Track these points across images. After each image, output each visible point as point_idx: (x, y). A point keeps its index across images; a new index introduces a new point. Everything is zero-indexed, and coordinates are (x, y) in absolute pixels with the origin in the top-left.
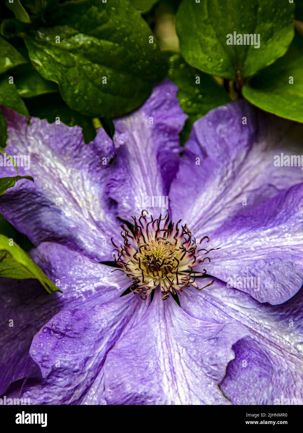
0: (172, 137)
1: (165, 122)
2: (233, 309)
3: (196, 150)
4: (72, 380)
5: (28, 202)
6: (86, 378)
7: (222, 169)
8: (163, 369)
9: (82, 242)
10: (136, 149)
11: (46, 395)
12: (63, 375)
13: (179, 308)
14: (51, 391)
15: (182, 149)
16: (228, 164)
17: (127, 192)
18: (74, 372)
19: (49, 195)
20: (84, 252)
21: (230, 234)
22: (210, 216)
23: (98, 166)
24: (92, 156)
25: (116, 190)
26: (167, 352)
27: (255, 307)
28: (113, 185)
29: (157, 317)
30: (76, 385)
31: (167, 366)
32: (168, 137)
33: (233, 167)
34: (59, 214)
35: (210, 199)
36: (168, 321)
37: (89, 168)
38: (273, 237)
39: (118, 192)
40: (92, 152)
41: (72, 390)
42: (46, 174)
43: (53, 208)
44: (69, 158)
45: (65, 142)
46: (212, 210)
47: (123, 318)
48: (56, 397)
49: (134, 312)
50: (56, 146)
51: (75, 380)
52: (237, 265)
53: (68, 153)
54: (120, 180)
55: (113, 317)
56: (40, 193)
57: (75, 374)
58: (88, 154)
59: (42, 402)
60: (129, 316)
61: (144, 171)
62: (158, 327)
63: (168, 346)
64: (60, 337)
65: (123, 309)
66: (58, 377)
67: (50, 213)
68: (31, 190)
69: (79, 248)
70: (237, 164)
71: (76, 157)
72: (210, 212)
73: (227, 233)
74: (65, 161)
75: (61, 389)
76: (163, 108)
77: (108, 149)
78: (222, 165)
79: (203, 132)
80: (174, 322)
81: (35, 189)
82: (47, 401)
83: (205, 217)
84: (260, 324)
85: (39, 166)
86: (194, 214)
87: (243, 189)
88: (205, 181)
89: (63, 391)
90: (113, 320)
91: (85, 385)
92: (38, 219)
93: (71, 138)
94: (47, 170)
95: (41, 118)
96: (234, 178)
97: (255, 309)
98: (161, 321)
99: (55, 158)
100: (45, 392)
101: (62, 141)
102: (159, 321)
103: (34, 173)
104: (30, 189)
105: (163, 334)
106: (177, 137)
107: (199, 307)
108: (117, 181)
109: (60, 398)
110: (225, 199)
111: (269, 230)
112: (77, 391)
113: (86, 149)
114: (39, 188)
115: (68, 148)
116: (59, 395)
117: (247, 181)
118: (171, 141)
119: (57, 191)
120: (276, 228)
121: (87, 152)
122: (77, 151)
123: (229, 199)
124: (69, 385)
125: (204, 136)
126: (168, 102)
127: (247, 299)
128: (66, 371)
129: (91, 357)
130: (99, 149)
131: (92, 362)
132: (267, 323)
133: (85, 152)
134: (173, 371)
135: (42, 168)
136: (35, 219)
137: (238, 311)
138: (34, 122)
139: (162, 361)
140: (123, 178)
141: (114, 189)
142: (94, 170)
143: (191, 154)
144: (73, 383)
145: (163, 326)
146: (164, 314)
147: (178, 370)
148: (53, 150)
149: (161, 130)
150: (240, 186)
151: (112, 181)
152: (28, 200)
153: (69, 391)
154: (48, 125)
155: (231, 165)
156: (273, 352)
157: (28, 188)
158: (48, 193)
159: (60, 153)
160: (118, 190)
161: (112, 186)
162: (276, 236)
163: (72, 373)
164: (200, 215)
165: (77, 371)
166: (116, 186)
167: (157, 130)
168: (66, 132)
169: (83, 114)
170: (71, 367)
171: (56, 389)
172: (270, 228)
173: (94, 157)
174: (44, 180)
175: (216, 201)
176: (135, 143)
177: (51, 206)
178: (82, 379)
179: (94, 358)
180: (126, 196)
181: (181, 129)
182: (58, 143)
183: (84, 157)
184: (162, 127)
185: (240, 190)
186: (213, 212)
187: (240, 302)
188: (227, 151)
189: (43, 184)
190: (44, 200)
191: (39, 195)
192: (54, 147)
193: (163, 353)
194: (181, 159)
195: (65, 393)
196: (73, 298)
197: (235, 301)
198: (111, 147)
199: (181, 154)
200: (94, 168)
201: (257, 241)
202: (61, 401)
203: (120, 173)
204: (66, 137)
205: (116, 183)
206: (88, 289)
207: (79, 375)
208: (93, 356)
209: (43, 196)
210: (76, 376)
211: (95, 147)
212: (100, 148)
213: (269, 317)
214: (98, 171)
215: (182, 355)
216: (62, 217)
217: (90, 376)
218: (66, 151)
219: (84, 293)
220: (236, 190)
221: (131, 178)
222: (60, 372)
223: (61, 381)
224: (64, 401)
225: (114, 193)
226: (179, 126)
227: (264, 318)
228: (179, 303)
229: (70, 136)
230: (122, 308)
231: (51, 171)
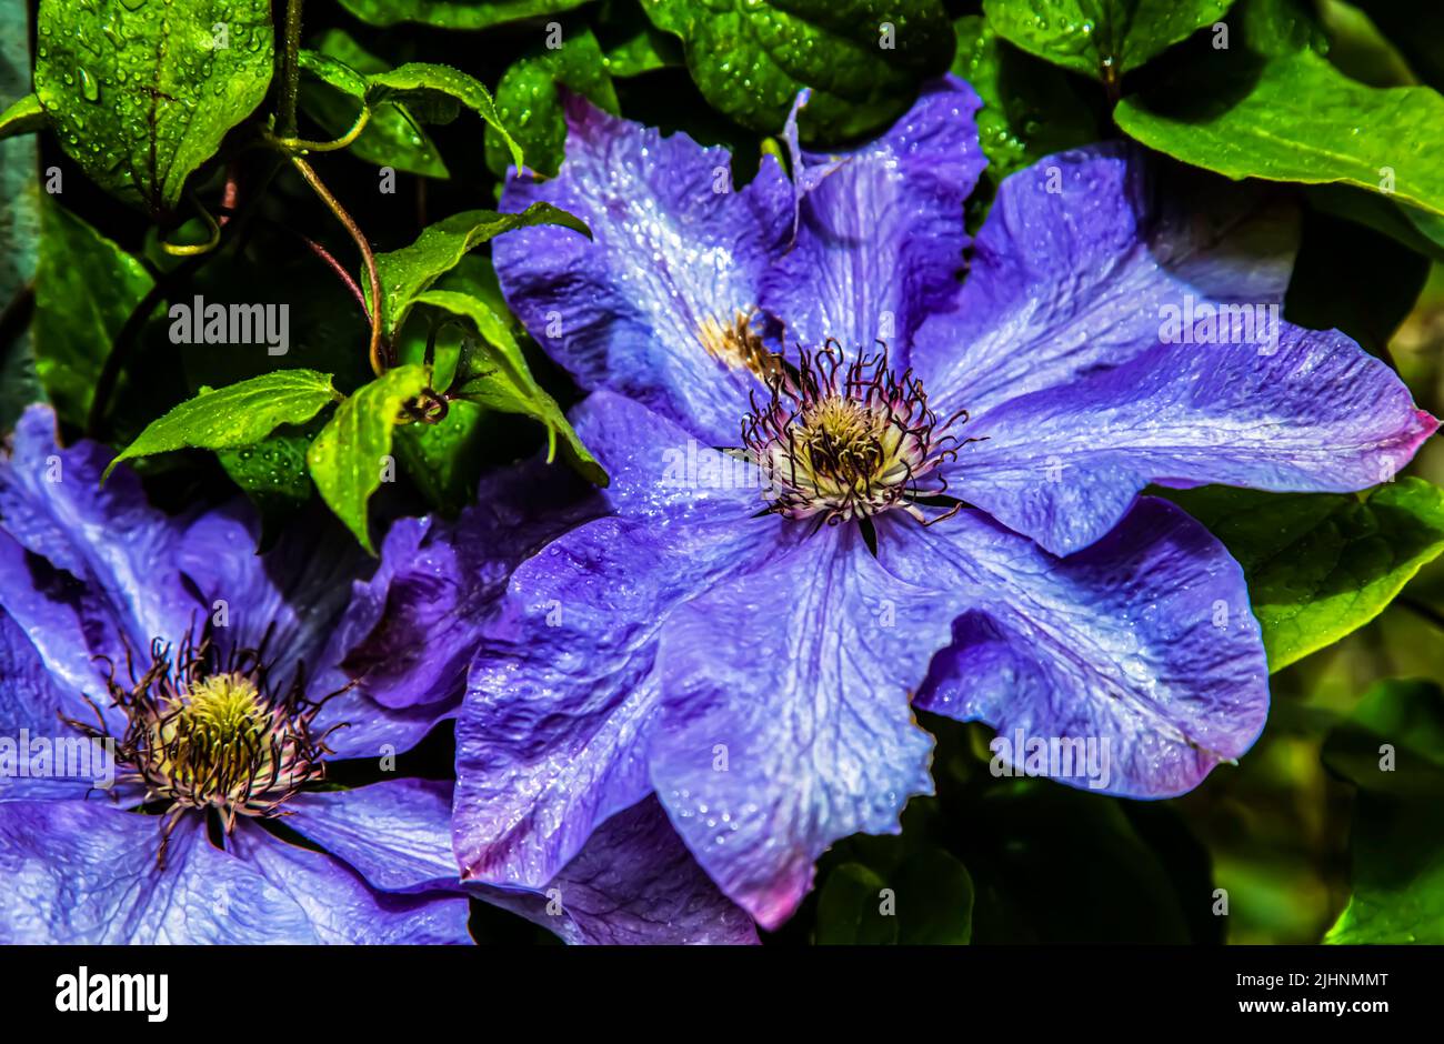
0: (947, 210)
1: (935, 171)
2: (994, 574)
3: (999, 245)
4: (592, 663)
5: (586, 306)
6: (626, 668)
7: (1048, 286)
8: (793, 655)
9: (683, 400)
10: (853, 222)
11: (528, 683)
12: (572, 649)
13: (869, 557)
14: (540, 676)
15: (968, 239)
16: (1067, 278)
17: (808, 304)
18: (600, 647)
19: (634, 293)
20: (685, 422)
21: (1024, 417)
22: (995, 384)
23: (756, 244)
24: (743, 220)
25: (782, 297)
26: (813, 629)
27: (1043, 571)
28: (777, 282)
29: (812, 567)
30: (600, 676)
31: (805, 654)
32: (940, 207)
33: (1077, 287)
34: (646, 337)
35: (1003, 346)
36: (836, 577)
37: (736, 246)
38: (1118, 426)
39: (786, 302)
40: (745, 210)
41: (588, 686)
42: (634, 246)
43: (638, 323)
44: (692, 219)
45: (688, 180)
46: (1003, 371)
47: (738, 563)
48: (547, 693)
49: (768, 558)
50: (669, 189)
51: (597, 665)
52: (1022, 479)
53: (694, 206)
54: (794, 274)
55: (713, 557)
56: (614, 286)
57: (601, 652)
58: (737, 215)
59: (516, 696)
60: (753, 563)
61: (861, 269)
62: (809, 583)
63: (820, 619)
64: (583, 571)
65: (744, 545)
66: (563, 651)
67: (629, 335)
68: (594, 276)
69: (676, 414)
70: (1086, 283)
71: (708, 218)
72: (997, 374)
73: (1019, 414)
74: (682, 226)
75: (564, 677)
76: (936, 140)
77: (779, 202)
78: (1048, 279)
79: (1020, 202)
80: (849, 581)
81: (603, 276)
82: (527, 697)
83: (981, 383)
84: (1049, 611)
85: (623, 229)
86: (955, 374)
87: (1090, 339)
88: (1002, 309)
89: (567, 683)
90: (714, 563)
91: (620, 682)
92: (601, 348)
93: (703, 173)
94: (640, 240)
95: (647, 125)
96: (1075, 311)
97: (1042, 576)
98: (820, 575)
99: (663, 215)
100: (526, 678)
101: (682, 178)
102: (815, 574)
103: (609, 243)
104: (592, 272)
105: (816, 598)
106: (959, 210)
107: (919, 564)
108: (788, 275)
109: (559, 696)
110: (1040, 353)
111: (1113, 412)
112: (598, 693)
113: (734, 202)
114: (612, 276)
115: (693, 196)
116: (557, 689)
117: (1105, 324)
118: (944, 218)
119: (651, 286)
120: (1129, 407)
121: (735, 209)
122: (714, 205)
123: (1050, 354)
124: (581, 673)
125: (1021, 214)
126: (950, 129)
127: (1028, 551)
128: (582, 640)
129: (645, 626)
130: (761, 204)
131: (645, 637)
132: (1063, 608)
133: (733, 209)
134: (814, 665)
135: (630, 236)
136: (596, 346)
137: (1004, 580)
138: (630, 132)
139: (796, 644)
140: (802, 271)
141: (777, 294)
142: (746, 254)
143: (987, 255)
144: (594, 672)
145: (820, 584)
146: (832, 563)
147: (827, 663)
148: (660, 199)
149: (923, 191)
150: (1086, 331)
151: (776, 274)
152: (586, 301)
153: (579, 686)
154: (659, 142)
155: (1072, 281)
156: (1063, 664)
157: (588, 271)
158: (632, 288)
159: (674, 206)
160: (788, 297)
161: (774, 286)
162: (1126, 426)
163: (594, 649)
164: (971, 376)
165: (606, 646)
166: (783, 287)
167: (913, 189)
168: (693, 159)
169: (738, 120)
170: (594, 634)
171: (550, 674)
172: (1116, 406)
173: (750, 221)
174: (629, 261)
175: (1018, 353)
176: (854, 208)
177: (635, 319)
178: (615, 668)
179: (652, 630)
180: (804, 312)
181: (968, 191)
182: (672, 181)
183: (728, 220)
184: (925, 183)
185: (1083, 337)
186: (1004, 375)
187: (1012, 558)
188: (1069, 251)
189: (623, 270)
190: (620, 303)
191: (611, 290)
192: (664, 191)
193: (804, 630)
194: (967, 265)
195: (571, 689)
196: (641, 516)
197: (1003, 558)
198: (786, 199)
199: (969, 253)
200: (747, 249)
201: (1079, 434)
202: (558, 703)
203: (798, 260)
204: (693, 171)
205: (786, 280)
206: (678, 502)
207: (608, 658)
208: (652, 625)
209: (619, 294)
210: (602, 658)
211: (752, 199)
212: (764, 199)
213: (1070, 594)
214: (753, 257)
215: (845, 640)
216: (652, 344)
217: (634, 665)
218: (688, 203)
219: (666, 509)
220: (1071, 338)
221: (824, 278)
222: (566, 639)
223: (569, 660)
224: (567, 707)
225: (778, 301)
226: (966, 183)
227: (1058, 596)
228: (874, 551)
229: (703, 168)
230: (740, 542)
231: (647, 242)
